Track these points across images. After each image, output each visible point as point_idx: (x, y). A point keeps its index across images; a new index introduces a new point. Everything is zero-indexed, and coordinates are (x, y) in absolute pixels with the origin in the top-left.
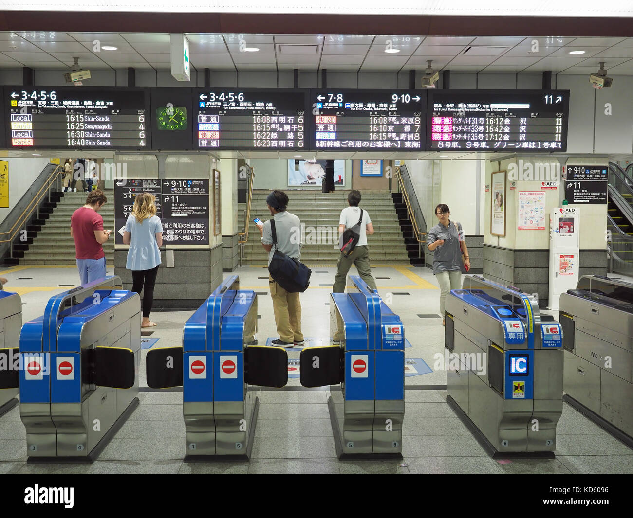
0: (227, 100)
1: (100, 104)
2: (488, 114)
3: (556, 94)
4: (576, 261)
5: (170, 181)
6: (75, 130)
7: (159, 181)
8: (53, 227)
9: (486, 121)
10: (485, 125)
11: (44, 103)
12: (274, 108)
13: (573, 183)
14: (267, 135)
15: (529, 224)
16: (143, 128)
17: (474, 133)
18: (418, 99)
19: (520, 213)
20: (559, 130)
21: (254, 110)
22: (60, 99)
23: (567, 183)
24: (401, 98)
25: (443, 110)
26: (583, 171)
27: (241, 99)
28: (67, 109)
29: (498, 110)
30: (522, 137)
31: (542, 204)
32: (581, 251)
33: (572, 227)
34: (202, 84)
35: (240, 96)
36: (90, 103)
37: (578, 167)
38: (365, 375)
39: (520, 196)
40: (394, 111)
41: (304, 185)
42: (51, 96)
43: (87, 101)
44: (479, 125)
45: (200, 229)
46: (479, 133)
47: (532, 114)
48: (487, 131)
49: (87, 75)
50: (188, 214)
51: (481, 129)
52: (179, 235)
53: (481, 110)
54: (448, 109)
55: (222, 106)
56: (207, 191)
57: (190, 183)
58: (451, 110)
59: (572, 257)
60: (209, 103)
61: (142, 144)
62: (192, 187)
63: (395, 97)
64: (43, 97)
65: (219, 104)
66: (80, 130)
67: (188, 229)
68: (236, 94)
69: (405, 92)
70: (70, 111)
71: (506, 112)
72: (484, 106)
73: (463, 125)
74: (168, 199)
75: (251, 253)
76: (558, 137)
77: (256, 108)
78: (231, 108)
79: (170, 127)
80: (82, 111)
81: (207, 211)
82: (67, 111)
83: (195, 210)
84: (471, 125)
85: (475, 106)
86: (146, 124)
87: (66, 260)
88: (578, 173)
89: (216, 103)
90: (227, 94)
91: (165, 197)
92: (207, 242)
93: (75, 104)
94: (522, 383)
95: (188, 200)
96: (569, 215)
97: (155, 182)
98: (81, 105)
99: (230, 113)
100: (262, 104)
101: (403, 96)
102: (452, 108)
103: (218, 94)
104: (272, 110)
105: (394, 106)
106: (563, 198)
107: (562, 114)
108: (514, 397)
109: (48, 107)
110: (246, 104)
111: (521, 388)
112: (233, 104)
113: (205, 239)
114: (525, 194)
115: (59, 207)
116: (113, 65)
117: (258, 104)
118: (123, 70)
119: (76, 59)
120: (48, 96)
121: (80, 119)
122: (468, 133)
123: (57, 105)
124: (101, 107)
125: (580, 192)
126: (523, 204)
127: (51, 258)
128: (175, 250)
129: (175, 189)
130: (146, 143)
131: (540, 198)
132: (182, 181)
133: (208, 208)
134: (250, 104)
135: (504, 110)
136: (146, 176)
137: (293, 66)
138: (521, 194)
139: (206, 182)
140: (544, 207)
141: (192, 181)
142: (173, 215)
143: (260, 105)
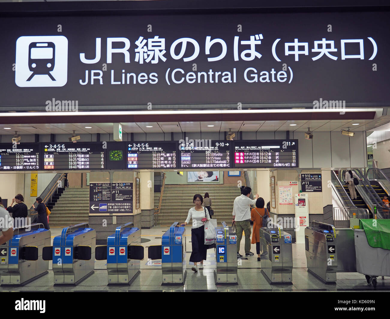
0: (141, 147)
1: (84, 150)
2: (260, 151)
3: (292, 141)
4: (307, 220)
5: (115, 184)
6: (73, 161)
7: (110, 184)
8: (59, 207)
9: (260, 154)
10: (259, 156)
11: (59, 149)
12: (162, 150)
13: (305, 182)
14: (159, 162)
15: (285, 202)
16: (103, 160)
17: (255, 159)
18: (228, 144)
19: (280, 196)
20: (294, 158)
21: (153, 151)
22: (67, 148)
23: (302, 182)
24: (220, 144)
25: (239, 149)
26: (309, 176)
27: (147, 146)
28: (69, 152)
29: (265, 149)
30: (277, 161)
31: (290, 192)
32: (309, 215)
33: (304, 203)
34: (130, 140)
35: (147, 145)
36: (80, 149)
37: (307, 174)
38: (168, 254)
39: (280, 189)
40: (217, 150)
41: (197, 182)
42: (63, 146)
43: (78, 148)
44: (257, 156)
45: (129, 206)
46: (257, 159)
47: (281, 151)
48: (261, 159)
49: (78, 138)
50: (123, 199)
51: (258, 158)
52: (119, 209)
53: (257, 149)
54: (242, 149)
55: (139, 149)
56: (132, 188)
57: (124, 184)
58: (243, 149)
59: (305, 217)
60: (132, 148)
61: (102, 167)
62: (125, 186)
63: (217, 144)
64: (59, 147)
65: (137, 148)
66: (75, 161)
67: (123, 206)
68: (145, 144)
69: (222, 141)
70: (70, 153)
71: (269, 150)
72: (258, 147)
73: (249, 156)
74: (114, 192)
75: (162, 219)
76: (294, 161)
77: (154, 150)
78: (143, 150)
79: (115, 159)
80: (76, 153)
81: (132, 198)
82: (69, 153)
83: (126, 197)
84: (253, 156)
85: (255, 147)
86: (104, 158)
87: (65, 224)
88: (307, 177)
89: (136, 148)
90: (141, 144)
91: (113, 191)
92: (132, 212)
93: (73, 150)
94: (223, 257)
95: (123, 192)
96: (303, 197)
97: (108, 184)
98: (75, 150)
99: (142, 152)
100: (157, 148)
101: (221, 143)
102: (244, 148)
103: (137, 144)
104: (161, 151)
105: (217, 148)
106: (301, 189)
107: (295, 150)
108: (220, 261)
109: (61, 151)
110: (149, 148)
111: (223, 258)
112: (144, 148)
113: (131, 211)
114: (282, 187)
115: (62, 196)
116: (91, 132)
117: (155, 148)
118: (94, 134)
119: (74, 131)
120: (61, 146)
121: (75, 156)
122: (251, 159)
123: (65, 151)
124: (84, 151)
125: (309, 186)
126: (281, 192)
127: (57, 223)
128: (117, 216)
129: (117, 187)
130: (104, 166)
131: (289, 189)
132: (121, 183)
133: (132, 196)
134: (151, 148)
135: (268, 149)
136: (104, 181)
137: (171, 131)
138: (280, 188)
139: (132, 184)
140: (292, 194)
141: (125, 183)
142: (116, 200)
143: (156, 149)
